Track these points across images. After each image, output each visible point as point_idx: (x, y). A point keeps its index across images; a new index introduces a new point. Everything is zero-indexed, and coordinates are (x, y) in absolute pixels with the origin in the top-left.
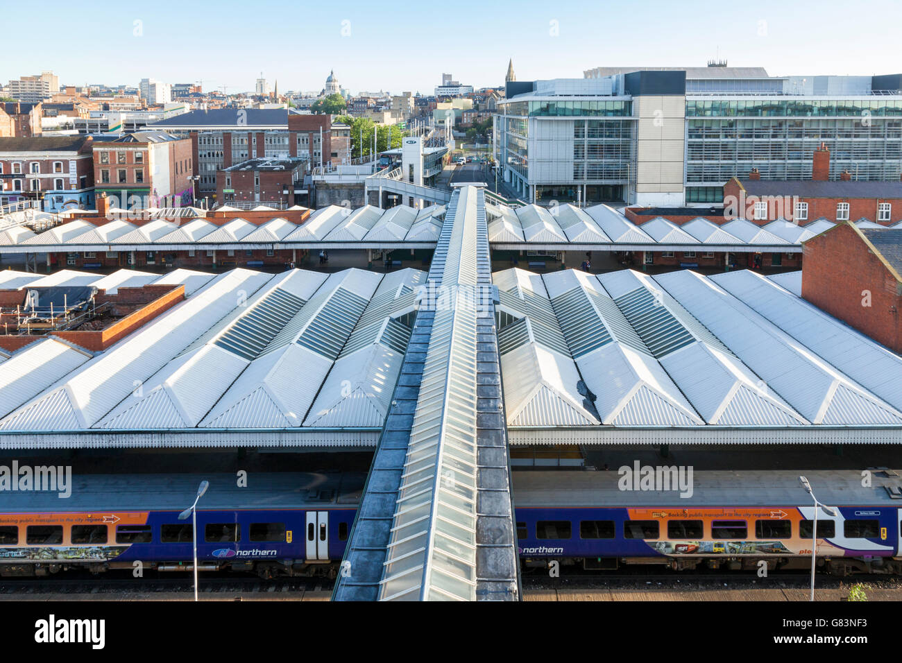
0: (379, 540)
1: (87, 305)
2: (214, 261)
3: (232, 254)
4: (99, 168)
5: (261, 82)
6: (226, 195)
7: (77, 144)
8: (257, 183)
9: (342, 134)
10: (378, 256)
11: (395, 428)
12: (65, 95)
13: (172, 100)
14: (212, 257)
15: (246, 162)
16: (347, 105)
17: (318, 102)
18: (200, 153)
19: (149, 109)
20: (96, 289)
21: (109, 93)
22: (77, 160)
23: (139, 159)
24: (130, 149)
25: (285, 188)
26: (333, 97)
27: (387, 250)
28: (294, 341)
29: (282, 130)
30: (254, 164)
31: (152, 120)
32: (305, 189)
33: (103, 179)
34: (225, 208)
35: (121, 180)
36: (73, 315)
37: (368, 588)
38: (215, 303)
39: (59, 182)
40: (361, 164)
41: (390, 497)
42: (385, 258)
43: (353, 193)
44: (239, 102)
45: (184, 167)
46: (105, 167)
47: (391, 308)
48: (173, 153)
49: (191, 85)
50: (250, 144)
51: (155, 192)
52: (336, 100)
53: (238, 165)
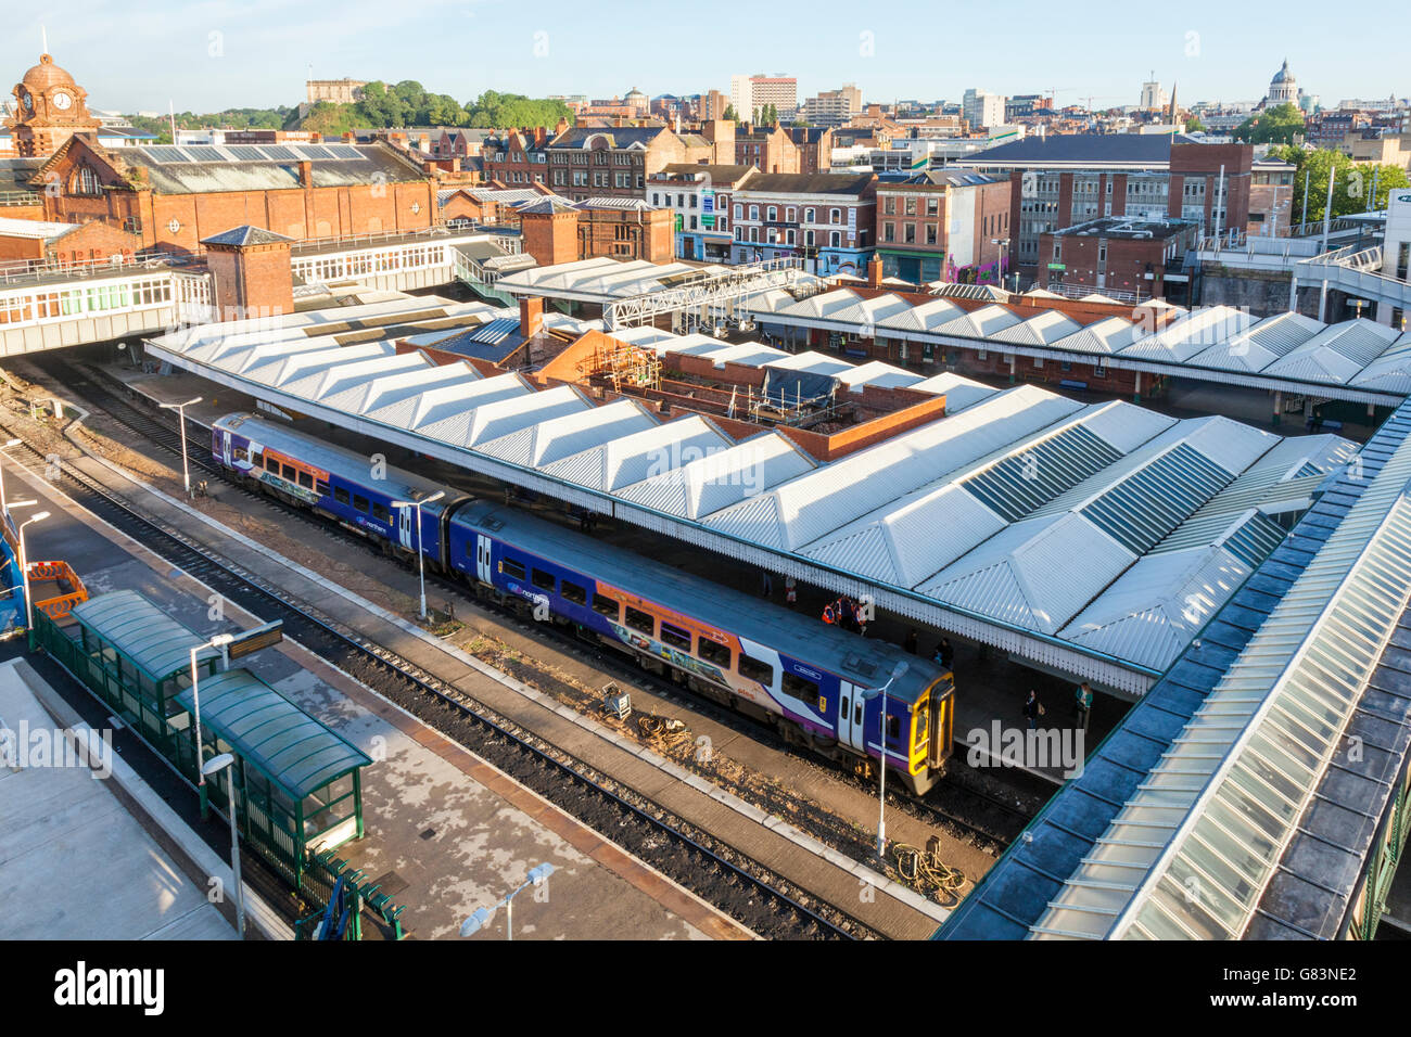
0: (1090, 827)
1: (827, 401)
2: (1012, 372)
3: (1041, 366)
4: (882, 220)
5: (1149, 88)
6: (1053, 272)
7: (860, 186)
8: (1103, 258)
9: (1279, 180)
10: (1298, 407)
11: (1183, 681)
12: (866, 117)
13: (1006, 122)
14: (1009, 365)
15: (1091, 223)
16: (1309, 125)
17: (1250, 121)
18: (1023, 204)
19: (972, 136)
20: (840, 381)
21: (922, 111)
22: (857, 208)
23: (933, 210)
24: (923, 194)
25: (1149, 269)
26: (1282, 111)
27: (1314, 397)
28: (1077, 509)
29: (1159, 171)
30: (1102, 225)
31: (970, 152)
32: (1183, 274)
33: (887, 236)
34: (1038, 293)
35: (908, 239)
36: (810, 410)
37: (1047, 881)
38: (981, 430)
39: (836, 236)
40: (1301, 237)
41: (1129, 776)
42: (1309, 412)
43: (1272, 288)
44: (1108, 123)
45: (996, 225)
46: (890, 219)
47: (1266, 496)
48: (981, 203)
49: (1038, 97)
50: (1102, 193)
51: (951, 259)
52: (1285, 116)
53: (1078, 227)
